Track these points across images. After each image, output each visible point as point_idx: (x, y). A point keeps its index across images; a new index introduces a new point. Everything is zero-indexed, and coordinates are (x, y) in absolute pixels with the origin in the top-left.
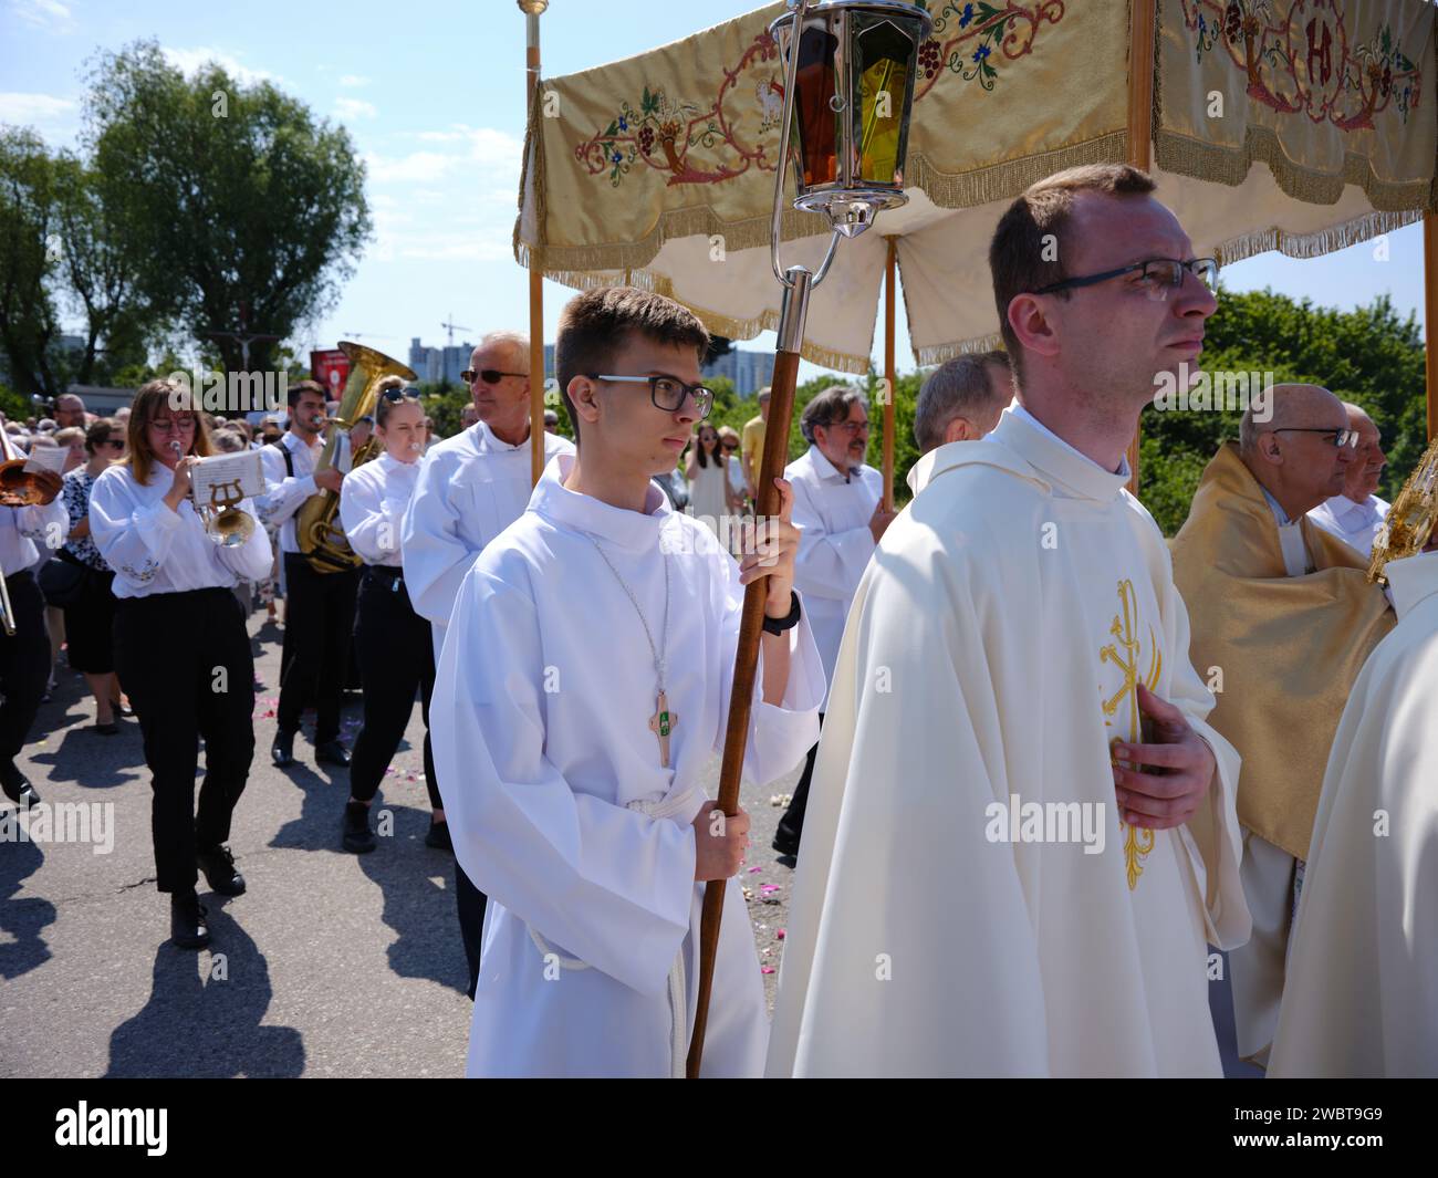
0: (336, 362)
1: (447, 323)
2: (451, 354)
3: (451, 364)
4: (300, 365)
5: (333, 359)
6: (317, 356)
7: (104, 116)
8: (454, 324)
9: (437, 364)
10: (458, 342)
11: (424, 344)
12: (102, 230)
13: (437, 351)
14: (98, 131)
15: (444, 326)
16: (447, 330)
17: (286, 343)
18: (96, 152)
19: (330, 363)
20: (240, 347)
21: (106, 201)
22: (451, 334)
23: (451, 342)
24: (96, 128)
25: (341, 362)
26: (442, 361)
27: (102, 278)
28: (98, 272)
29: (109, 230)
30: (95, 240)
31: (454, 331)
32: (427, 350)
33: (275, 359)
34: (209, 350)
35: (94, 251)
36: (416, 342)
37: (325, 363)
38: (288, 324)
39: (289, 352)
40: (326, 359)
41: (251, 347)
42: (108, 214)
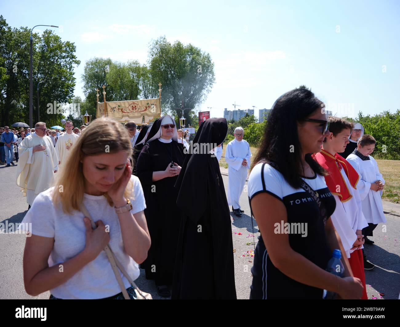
0: (205, 115)
1: (234, 104)
2: (235, 112)
3: (235, 115)
4: (196, 116)
5: (204, 114)
6: (200, 113)
7: (153, 56)
8: (236, 104)
9: (231, 115)
10: (237, 109)
11: (228, 110)
12: (151, 83)
13: (231, 112)
14: (151, 59)
15: (233, 105)
16: (234, 106)
17: (193, 110)
18: (151, 64)
19: (204, 115)
20: (182, 111)
21: (152, 76)
22: (235, 107)
23: (235, 109)
24: (150, 59)
25: (206, 115)
26: (232, 114)
27: (151, 95)
28: (150, 93)
29: (153, 83)
30: (150, 86)
31: (236, 106)
32: (229, 111)
33: (190, 114)
34: (174, 112)
35: (149, 89)
36: (226, 109)
37: (202, 115)
38: (193, 105)
39: (194, 113)
40: (202, 114)
41: (184, 112)
42: (153, 80)
